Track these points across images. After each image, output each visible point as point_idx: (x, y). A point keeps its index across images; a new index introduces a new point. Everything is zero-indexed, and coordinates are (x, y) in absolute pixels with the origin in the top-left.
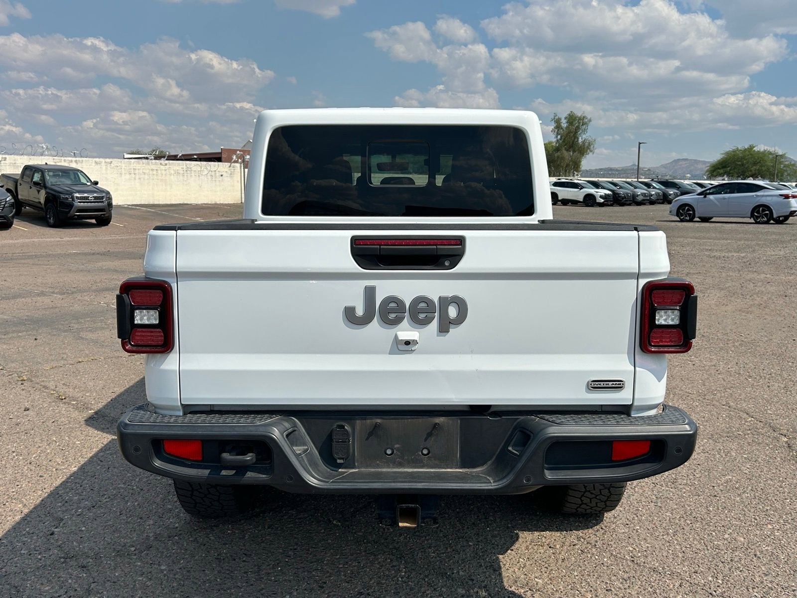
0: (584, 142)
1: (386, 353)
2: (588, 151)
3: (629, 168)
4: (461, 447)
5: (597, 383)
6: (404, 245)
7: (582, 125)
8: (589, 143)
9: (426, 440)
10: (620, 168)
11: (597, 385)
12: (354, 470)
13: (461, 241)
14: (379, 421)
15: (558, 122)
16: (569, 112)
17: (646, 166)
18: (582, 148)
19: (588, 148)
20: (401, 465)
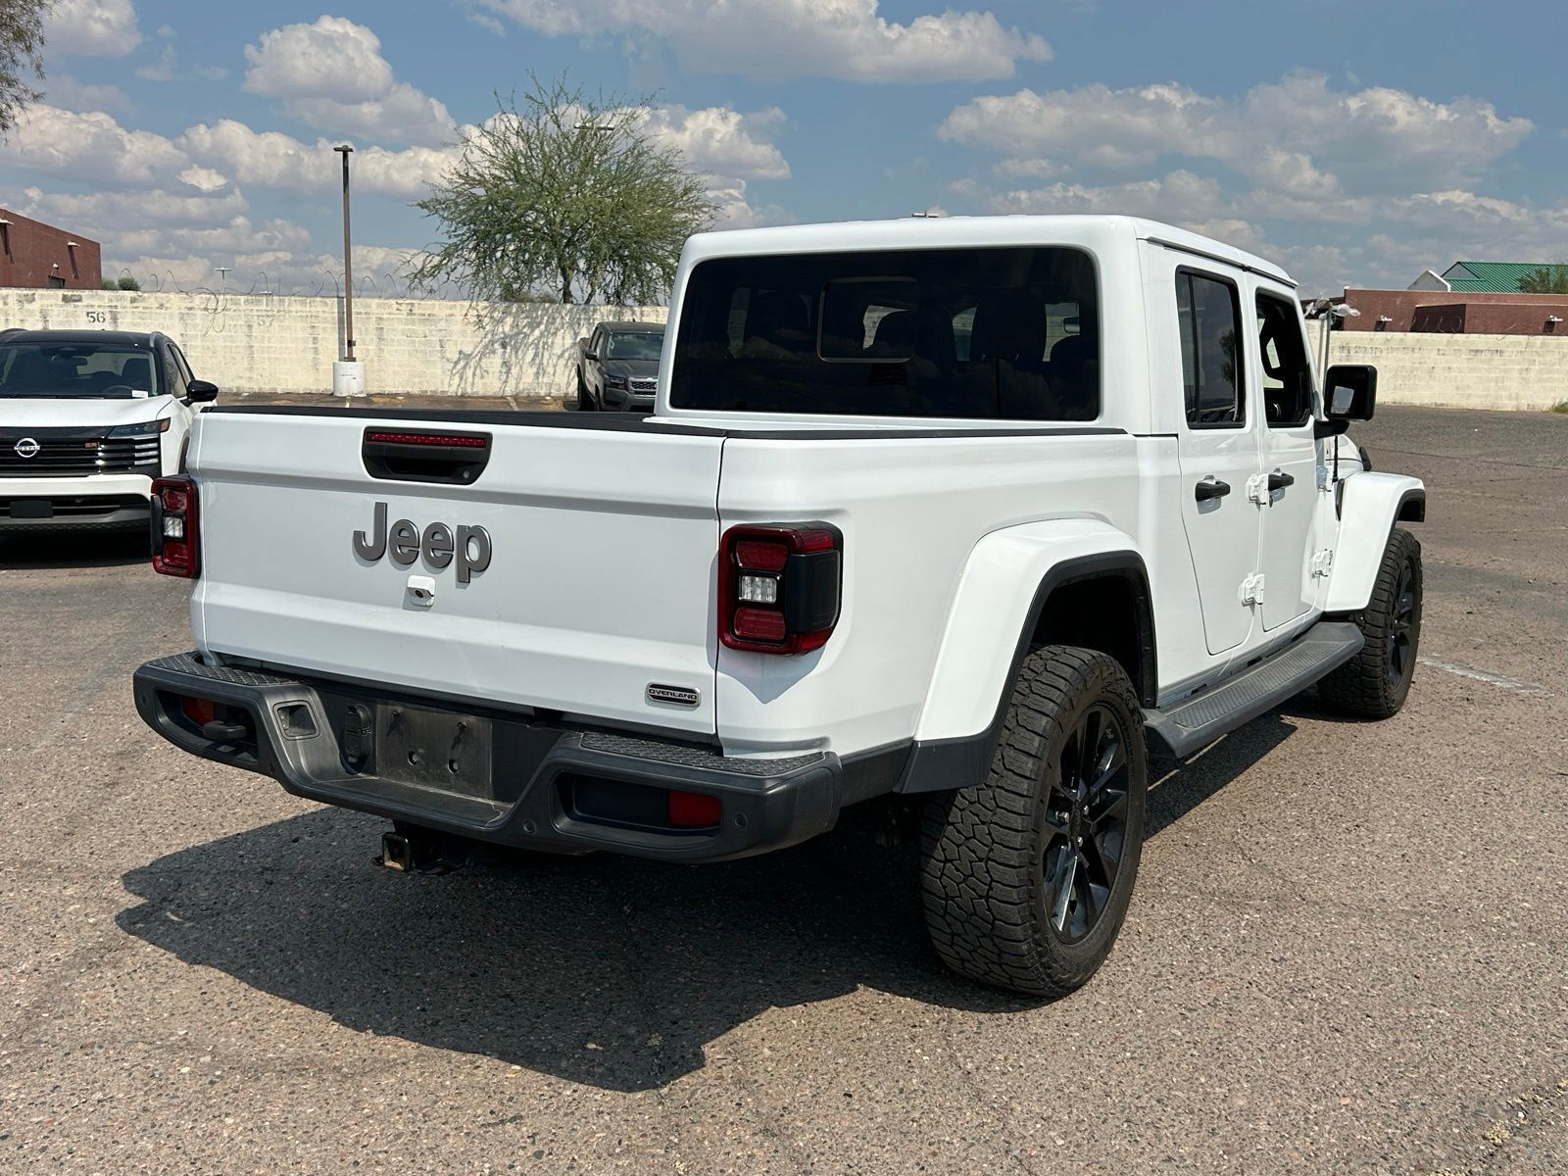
1: (397, 607)
4: (493, 768)
5: (658, 690)
6: (419, 444)
9: (453, 747)
11: (661, 693)
12: (374, 778)
13: (485, 440)
14: (400, 709)
20: (425, 780)
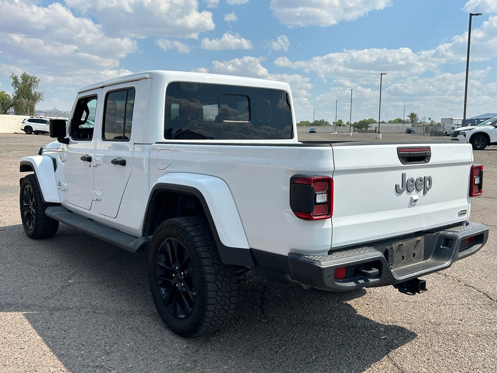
0: (35, 93)
1: (407, 207)
2: (39, 99)
3: (52, 111)
4: (424, 251)
7: (34, 82)
8: (39, 94)
9: (414, 249)
10: (46, 111)
14: (400, 243)
15: (15, 78)
16: (23, 73)
17: (63, 111)
18: (35, 97)
19: (39, 97)
20: (406, 264)
